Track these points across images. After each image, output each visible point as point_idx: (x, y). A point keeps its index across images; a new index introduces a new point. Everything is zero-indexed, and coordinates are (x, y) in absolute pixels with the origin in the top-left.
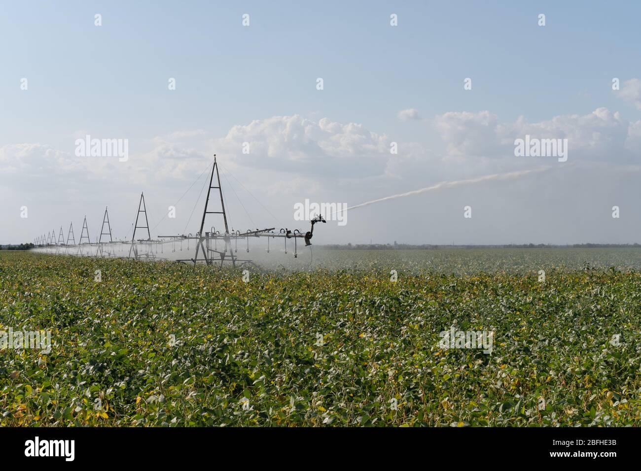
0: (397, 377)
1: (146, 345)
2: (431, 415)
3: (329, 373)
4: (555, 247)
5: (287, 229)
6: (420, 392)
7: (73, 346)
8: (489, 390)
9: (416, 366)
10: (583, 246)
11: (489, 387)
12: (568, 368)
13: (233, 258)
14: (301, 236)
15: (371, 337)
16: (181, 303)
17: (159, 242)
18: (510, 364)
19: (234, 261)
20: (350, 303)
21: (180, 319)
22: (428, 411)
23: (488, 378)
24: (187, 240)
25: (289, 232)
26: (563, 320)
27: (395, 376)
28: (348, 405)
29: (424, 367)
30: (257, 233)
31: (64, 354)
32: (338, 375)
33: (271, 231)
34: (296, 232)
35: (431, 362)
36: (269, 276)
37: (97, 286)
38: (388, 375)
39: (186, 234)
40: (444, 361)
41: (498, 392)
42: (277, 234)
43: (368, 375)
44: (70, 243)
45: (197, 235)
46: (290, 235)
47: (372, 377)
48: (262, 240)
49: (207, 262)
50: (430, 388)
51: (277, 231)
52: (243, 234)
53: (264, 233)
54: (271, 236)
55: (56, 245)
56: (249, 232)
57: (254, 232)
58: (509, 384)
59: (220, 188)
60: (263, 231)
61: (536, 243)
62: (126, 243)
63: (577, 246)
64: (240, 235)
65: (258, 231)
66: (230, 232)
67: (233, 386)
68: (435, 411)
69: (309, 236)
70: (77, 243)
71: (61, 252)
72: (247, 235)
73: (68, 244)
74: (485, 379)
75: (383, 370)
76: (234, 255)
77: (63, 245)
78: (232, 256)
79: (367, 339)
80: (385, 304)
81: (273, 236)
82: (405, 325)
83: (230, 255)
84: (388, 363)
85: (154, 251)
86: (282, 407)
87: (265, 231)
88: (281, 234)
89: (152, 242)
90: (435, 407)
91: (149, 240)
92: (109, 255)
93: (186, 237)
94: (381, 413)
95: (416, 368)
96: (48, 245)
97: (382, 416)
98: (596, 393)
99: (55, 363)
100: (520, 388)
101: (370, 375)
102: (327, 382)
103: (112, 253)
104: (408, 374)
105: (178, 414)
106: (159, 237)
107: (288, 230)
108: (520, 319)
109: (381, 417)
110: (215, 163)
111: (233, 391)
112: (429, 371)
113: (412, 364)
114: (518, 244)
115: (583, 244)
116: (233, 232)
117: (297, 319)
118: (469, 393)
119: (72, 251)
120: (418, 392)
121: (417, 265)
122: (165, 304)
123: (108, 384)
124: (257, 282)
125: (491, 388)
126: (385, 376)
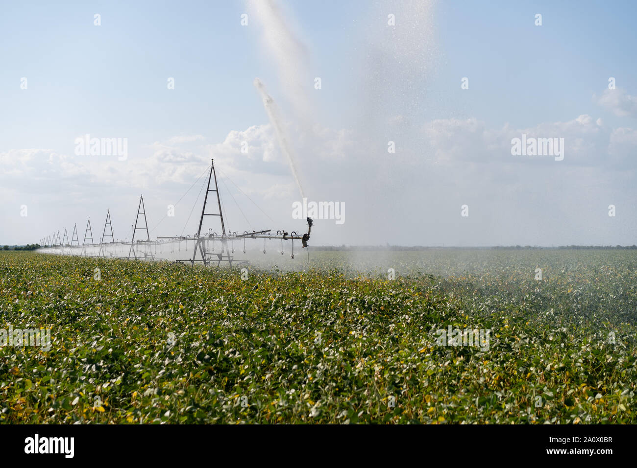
0: (383, 373)
1: (143, 342)
2: (414, 408)
3: (317, 369)
4: (541, 248)
5: (283, 231)
6: (404, 387)
7: (72, 342)
8: (471, 385)
9: (402, 362)
10: (568, 248)
11: (471, 383)
12: (548, 364)
13: (229, 259)
14: (299, 238)
15: (360, 334)
16: (178, 301)
17: (158, 243)
18: (492, 360)
19: (230, 261)
20: (341, 301)
21: (177, 317)
22: (412, 405)
23: (471, 374)
24: (185, 241)
25: (286, 234)
26: (544, 319)
27: (381, 371)
28: (335, 399)
29: (409, 363)
30: (253, 235)
31: (64, 349)
32: (327, 370)
33: (267, 233)
34: (293, 234)
35: (417, 357)
36: (265, 276)
37: (99, 285)
38: (374, 371)
39: (184, 235)
40: (429, 357)
41: (480, 386)
42: (274, 236)
43: (355, 371)
44: (74, 244)
45: (195, 236)
46: (286, 236)
47: (359, 372)
48: (259, 242)
49: (205, 263)
50: (415, 382)
51: (273, 233)
52: (240, 236)
53: (261, 235)
54: (267, 237)
55: (61, 246)
56: (245, 233)
57: (250, 234)
58: (491, 379)
59: (217, 191)
60: (260, 232)
61: (523, 245)
62: (127, 243)
63: (562, 248)
64: (237, 236)
65: (254, 233)
66: (227, 233)
67: (225, 381)
68: (418, 405)
69: (306, 238)
70: (81, 244)
71: (65, 253)
72: (244, 236)
73: (72, 245)
74: (468, 374)
75: (370, 366)
76: (230, 255)
77: (67, 246)
78: (229, 257)
79: (356, 336)
80: (374, 303)
81: (270, 238)
82: (393, 323)
83: (227, 256)
84: (375, 359)
85: (153, 252)
86: (272, 401)
87: (261, 232)
88: (277, 236)
89: (151, 243)
90: (418, 401)
91: (148, 241)
92: (111, 256)
93: (184, 239)
94: (367, 407)
95: (401, 364)
96: (54, 246)
97: (368, 410)
98: (574, 388)
99: (56, 358)
100: (502, 383)
101: (357, 371)
102: (316, 377)
103: (114, 253)
104: (394, 369)
105: (171, 408)
106: (158, 238)
107: (285, 232)
108: (503, 318)
109: (366, 411)
110: (213, 168)
111: (225, 386)
112: (414, 366)
113: (398, 360)
114: (505, 245)
115: (568, 246)
116: (230, 234)
117: (290, 317)
118: (452, 388)
119: (76, 252)
120: (402, 386)
121: (408, 266)
122: (162, 302)
123: (105, 379)
124: (252, 281)
125: (473, 384)
126: (372, 371)
